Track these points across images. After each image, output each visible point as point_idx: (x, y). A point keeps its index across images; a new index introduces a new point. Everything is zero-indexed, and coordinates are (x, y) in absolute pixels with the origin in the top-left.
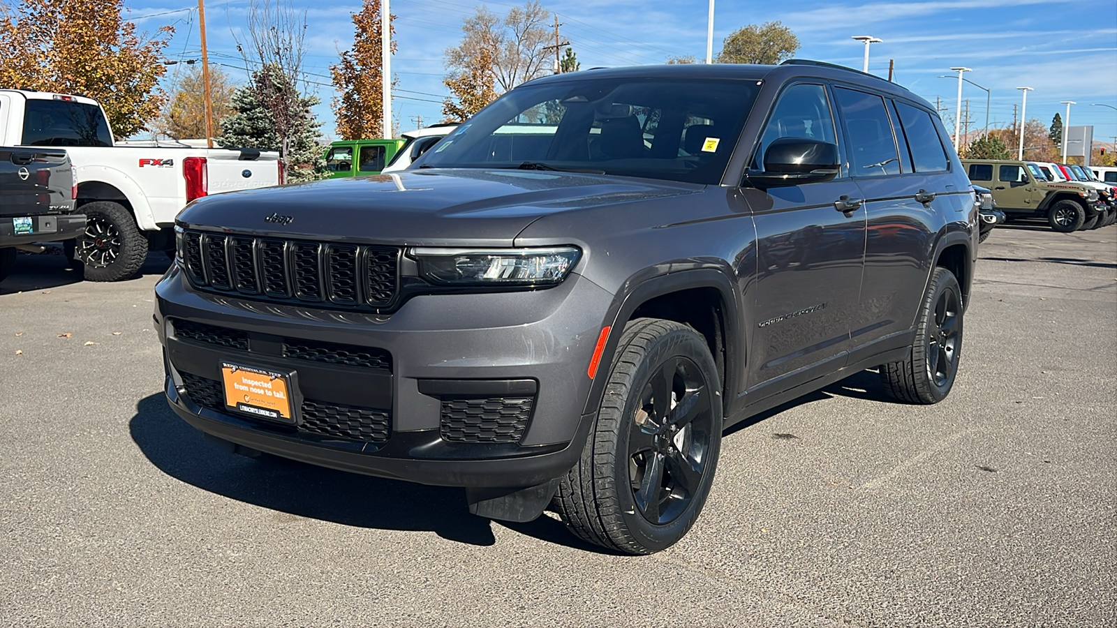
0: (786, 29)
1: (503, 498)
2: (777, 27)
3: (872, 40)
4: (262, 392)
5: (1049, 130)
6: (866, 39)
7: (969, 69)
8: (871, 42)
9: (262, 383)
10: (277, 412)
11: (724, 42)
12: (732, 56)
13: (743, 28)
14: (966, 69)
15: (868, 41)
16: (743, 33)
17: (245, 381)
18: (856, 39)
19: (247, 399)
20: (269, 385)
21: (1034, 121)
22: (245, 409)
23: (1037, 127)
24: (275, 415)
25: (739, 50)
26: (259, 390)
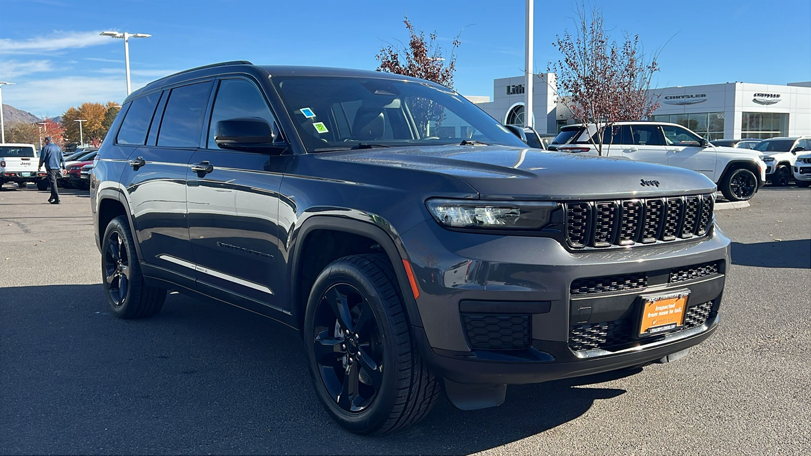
4: (667, 312)
9: (670, 305)
10: (675, 324)
17: (657, 308)
19: (654, 323)
20: (674, 305)
22: (654, 331)
24: (673, 327)
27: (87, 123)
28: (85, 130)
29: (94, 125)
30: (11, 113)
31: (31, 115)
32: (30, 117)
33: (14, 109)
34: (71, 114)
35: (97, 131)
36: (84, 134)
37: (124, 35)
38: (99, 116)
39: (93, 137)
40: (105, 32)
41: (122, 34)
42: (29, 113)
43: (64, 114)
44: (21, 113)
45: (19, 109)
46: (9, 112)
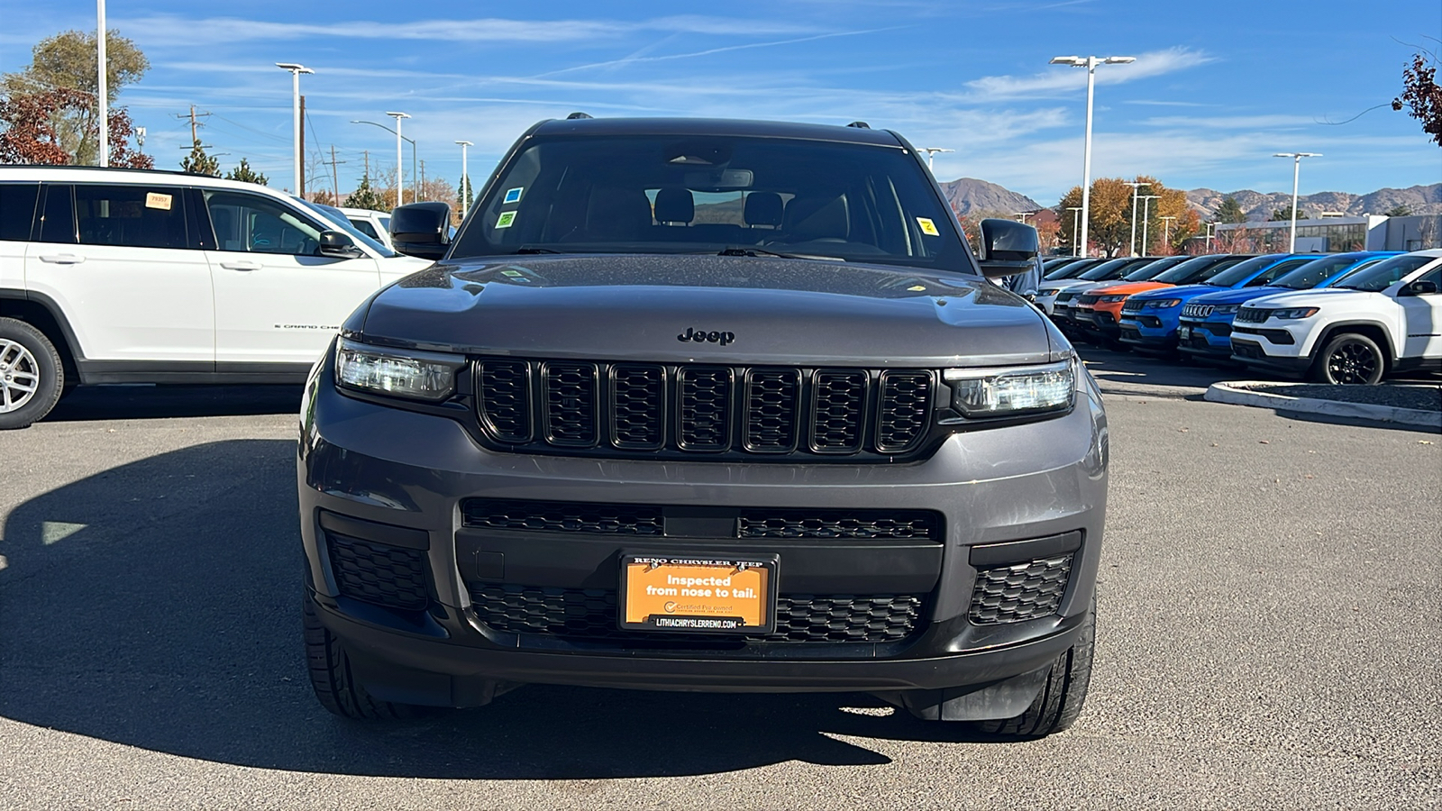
0: (128, 42)
1: (981, 692)
2: (114, 37)
3: (303, 69)
4: (708, 593)
5: (457, 192)
6: (294, 68)
7: (409, 116)
8: (300, 72)
9: (712, 580)
10: (739, 620)
11: (34, 51)
12: (49, 72)
13: (63, 35)
14: (405, 115)
15: (296, 71)
16: (62, 41)
17: (671, 580)
18: (282, 67)
19: (670, 608)
20: (728, 582)
21: (440, 181)
22: (667, 622)
23: (444, 188)
24: (733, 625)
25: (59, 65)
26: (701, 591)
27: (1099, 213)
28: (1094, 225)
29: (1109, 217)
30: (999, 197)
31: (1028, 200)
32: (1026, 203)
33: (1004, 191)
34: (1075, 199)
35: (1113, 226)
36: (1091, 231)
37: (1088, 60)
38: (1119, 202)
39: (1107, 236)
40: (1056, 59)
41: (1085, 60)
42: (1025, 197)
43: (1063, 198)
44: (1014, 197)
45: (1011, 191)
46: (996, 196)
